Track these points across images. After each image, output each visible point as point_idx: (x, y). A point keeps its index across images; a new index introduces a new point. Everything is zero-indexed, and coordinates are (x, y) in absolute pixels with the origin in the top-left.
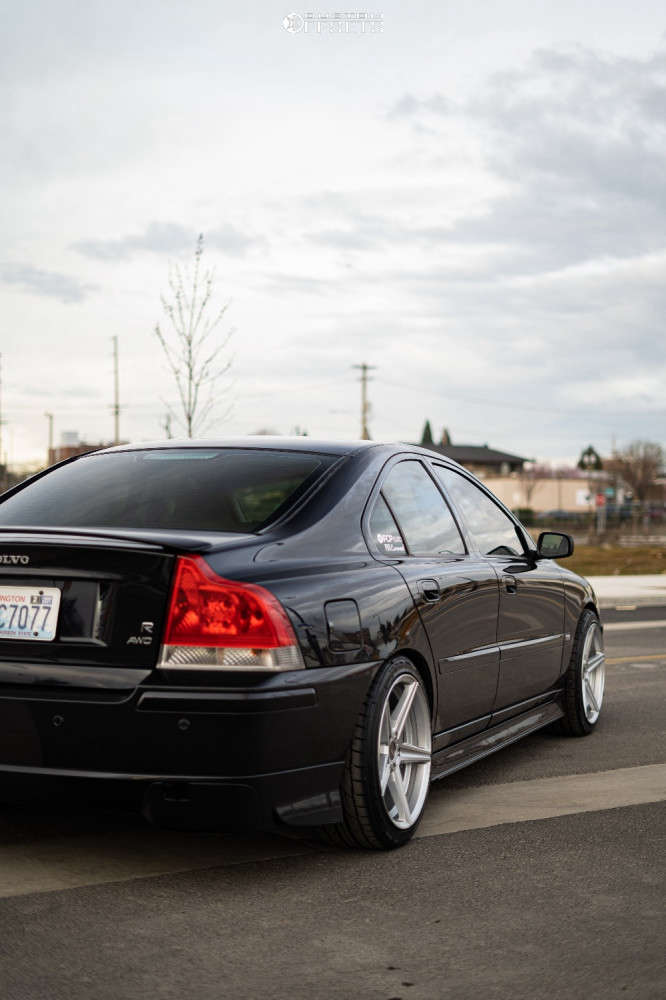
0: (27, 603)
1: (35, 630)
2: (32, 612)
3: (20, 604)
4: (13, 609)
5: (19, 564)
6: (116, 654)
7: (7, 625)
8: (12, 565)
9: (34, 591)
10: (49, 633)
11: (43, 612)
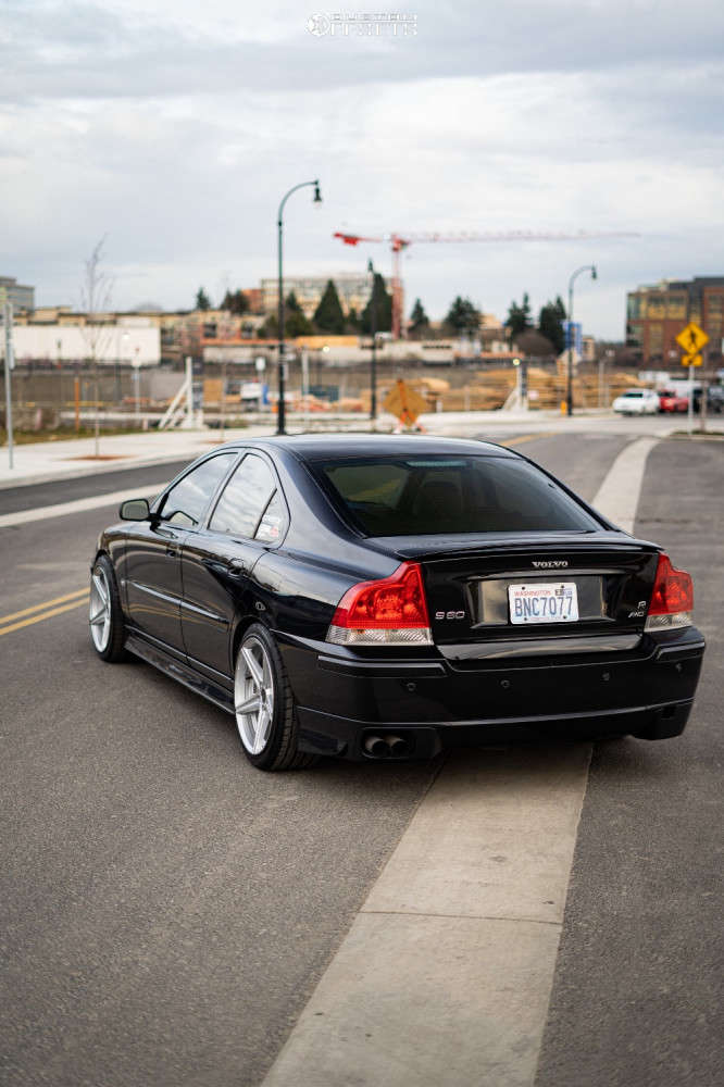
0: (553, 595)
1: (564, 614)
2: (559, 602)
3: (549, 597)
4: (543, 601)
5: (561, 568)
6: (623, 625)
7: (541, 613)
8: (556, 568)
9: (558, 586)
10: (574, 616)
11: (567, 601)
